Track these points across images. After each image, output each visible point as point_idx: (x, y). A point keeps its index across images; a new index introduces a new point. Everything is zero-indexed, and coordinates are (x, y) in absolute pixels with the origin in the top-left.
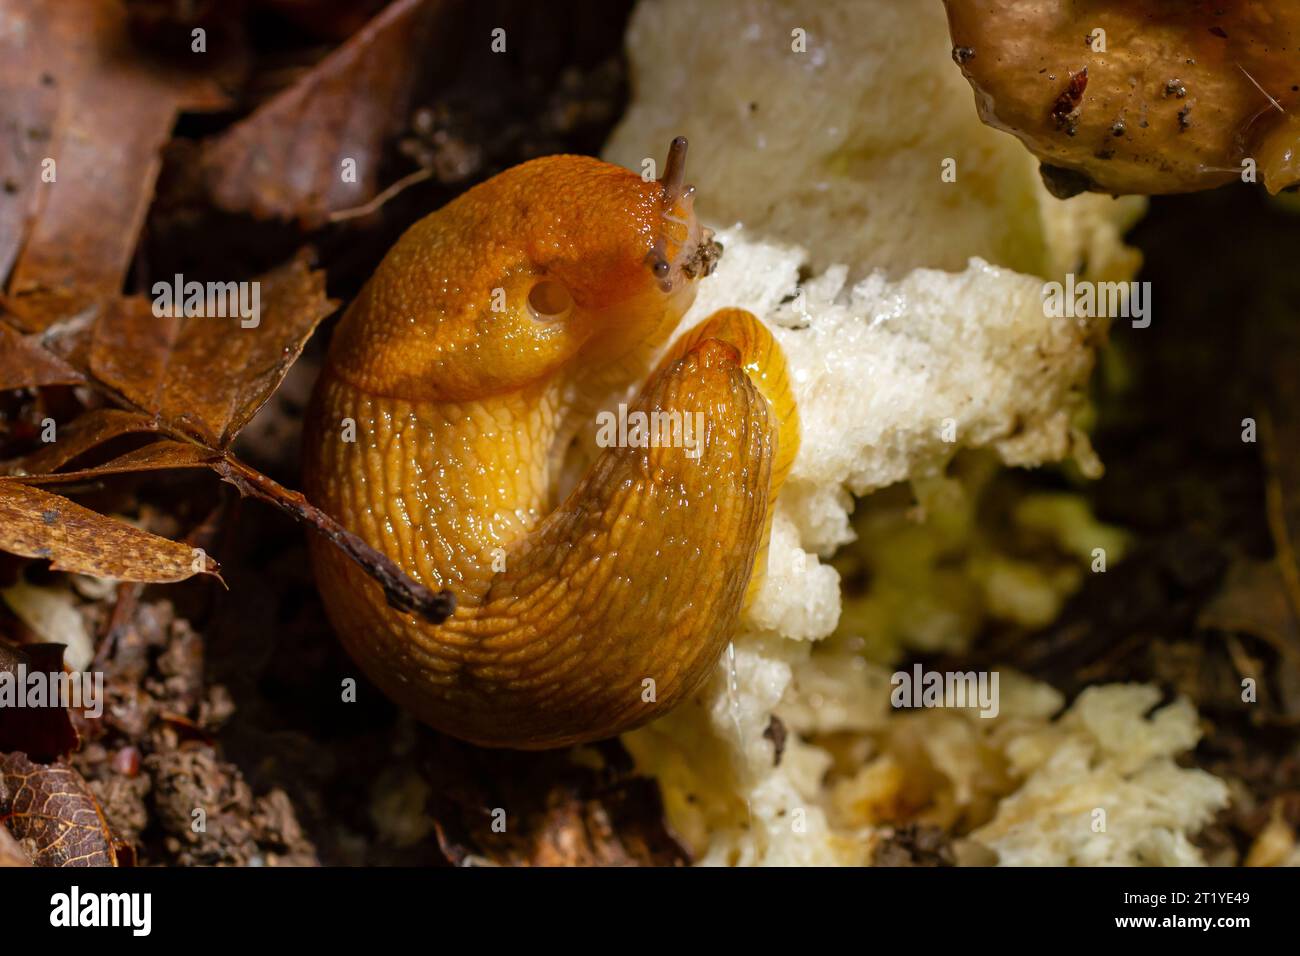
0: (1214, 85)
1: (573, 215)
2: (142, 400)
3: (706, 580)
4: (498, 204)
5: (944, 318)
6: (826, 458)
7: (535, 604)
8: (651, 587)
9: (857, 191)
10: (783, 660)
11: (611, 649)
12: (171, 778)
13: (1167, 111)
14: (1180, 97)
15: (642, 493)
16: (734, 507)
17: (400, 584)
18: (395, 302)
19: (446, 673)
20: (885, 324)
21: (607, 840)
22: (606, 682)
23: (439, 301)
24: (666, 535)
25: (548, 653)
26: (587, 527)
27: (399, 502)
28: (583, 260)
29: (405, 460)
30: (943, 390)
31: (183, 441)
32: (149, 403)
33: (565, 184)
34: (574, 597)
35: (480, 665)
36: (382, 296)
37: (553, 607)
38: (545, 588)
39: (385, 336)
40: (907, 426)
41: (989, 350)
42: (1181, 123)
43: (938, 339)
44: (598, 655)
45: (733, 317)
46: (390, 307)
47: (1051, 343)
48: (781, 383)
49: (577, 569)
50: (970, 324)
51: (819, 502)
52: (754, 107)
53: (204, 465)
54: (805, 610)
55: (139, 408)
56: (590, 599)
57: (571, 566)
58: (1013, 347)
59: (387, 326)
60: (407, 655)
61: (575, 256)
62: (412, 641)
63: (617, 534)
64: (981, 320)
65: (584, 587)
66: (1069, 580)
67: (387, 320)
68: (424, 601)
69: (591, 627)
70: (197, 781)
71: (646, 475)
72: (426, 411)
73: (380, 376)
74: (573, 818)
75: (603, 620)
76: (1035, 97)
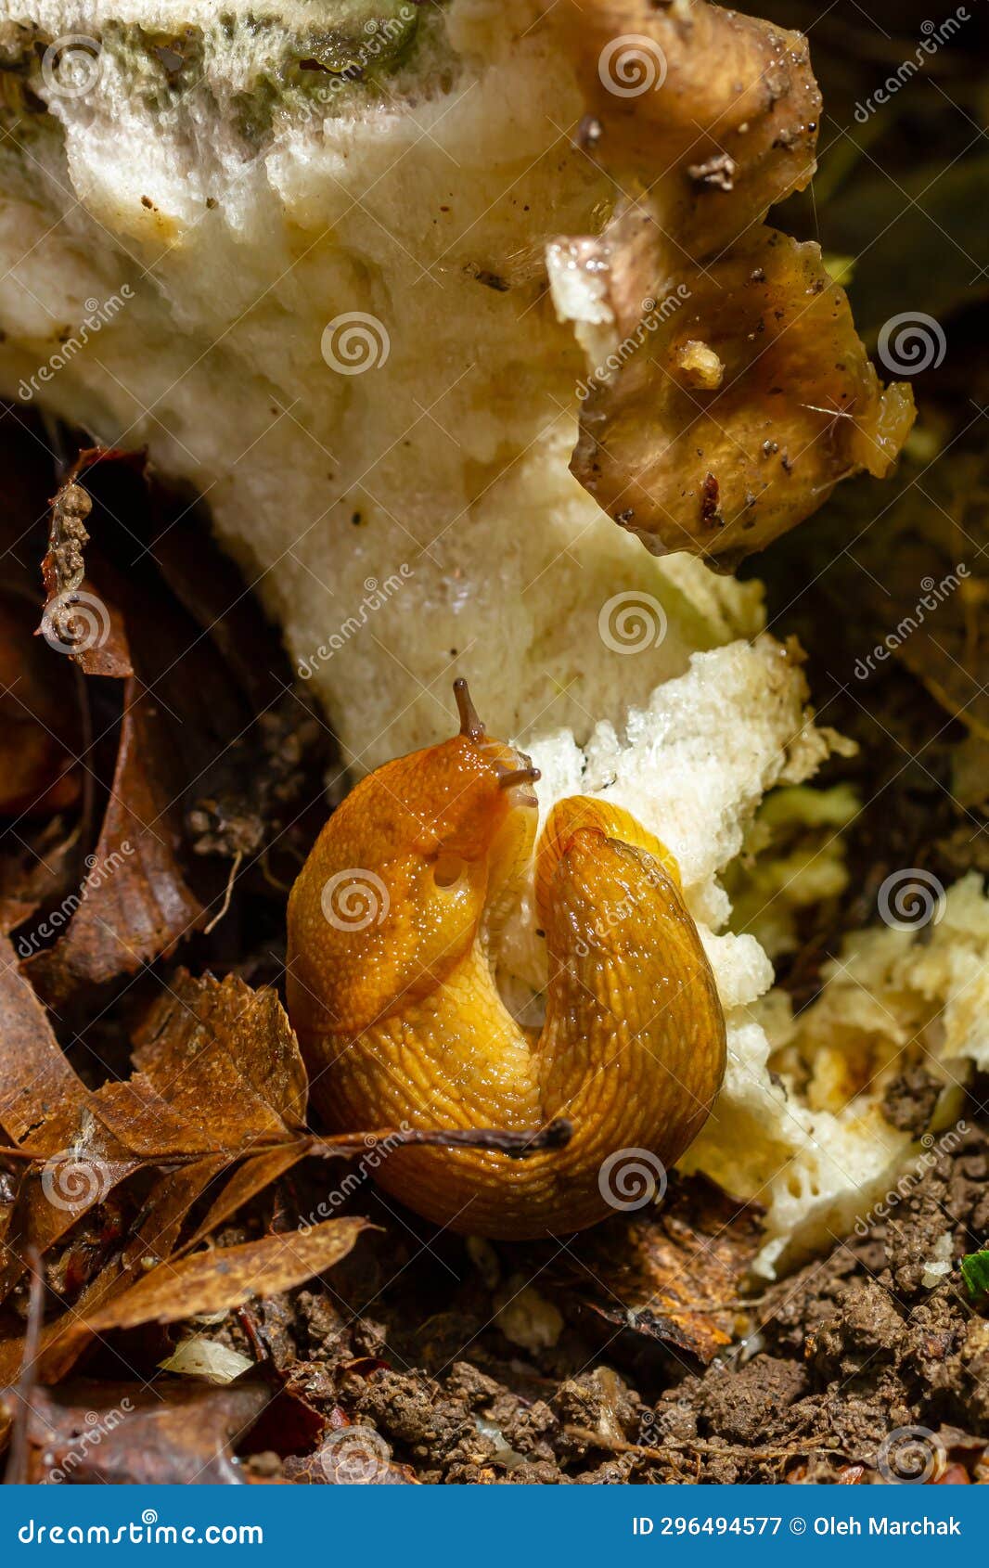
0: (791, 429)
1: (429, 803)
2: (201, 1147)
3: (695, 999)
4: (363, 835)
5: (701, 710)
6: (699, 861)
7: (587, 1098)
8: (664, 1029)
9: (563, 663)
10: (750, 1022)
11: (662, 1091)
12: (389, 1404)
13: (772, 467)
14: (775, 452)
15: (615, 967)
16: (681, 935)
17: (512, 1140)
18: (337, 953)
19: (547, 1189)
20: (664, 742)
21: (692, 1238)
22: (669, 1117)
23: (372, 931)
24: (652, 986)
25: (618, 1124)
26: (590, 1018)
27: (435, 1093)
28: (460, 827)
29: (419, 1059)
30: (733, 761)
31: (264, 1153)
32: (208, 1145)
33: (402, 789)
34: (614, 1072)
35: (571, 1166)
36: (321, 955)
37: (603, 1088)
38: (587, 1082)
39: (346, 982)
40: (731, 802)
41: (742, 712)
42: (786, 468)
43: (704, 728)
44: (654, 1103)
45: (570, 807)
46: (336, 959)
47: (774, 681)
48: (637, 830)
49: (603, 1052)
50: (721, 703)
51: (709, 895)
52: (454, 652)
53: (301, 1156)
54: (749, 976)
55: (203, 1153)
56: (627, 1066)
57: (597, 1053)
58: (755, 699)
59: (343, 974)
60: (509, 1195)
61: (453, 829)
62: (507, 1183)
63: (618, 1008)
64: (724, 695)
65: (618, 1060)
66: (833, 844)
67: (339, 970)
68: (541, 1139)
69: (639, 1085)
70: (409, 1393)
71: (608, 953)
72: (412, 1015)
73: (363, 1012)
74: (659, 1240)
75: (646, 1075)
76: (685, 516)
